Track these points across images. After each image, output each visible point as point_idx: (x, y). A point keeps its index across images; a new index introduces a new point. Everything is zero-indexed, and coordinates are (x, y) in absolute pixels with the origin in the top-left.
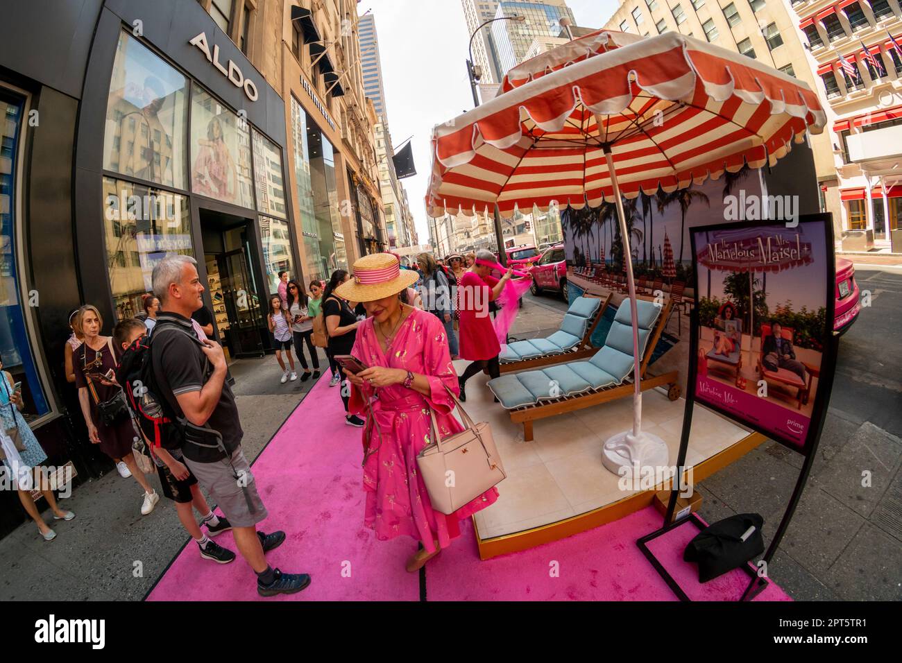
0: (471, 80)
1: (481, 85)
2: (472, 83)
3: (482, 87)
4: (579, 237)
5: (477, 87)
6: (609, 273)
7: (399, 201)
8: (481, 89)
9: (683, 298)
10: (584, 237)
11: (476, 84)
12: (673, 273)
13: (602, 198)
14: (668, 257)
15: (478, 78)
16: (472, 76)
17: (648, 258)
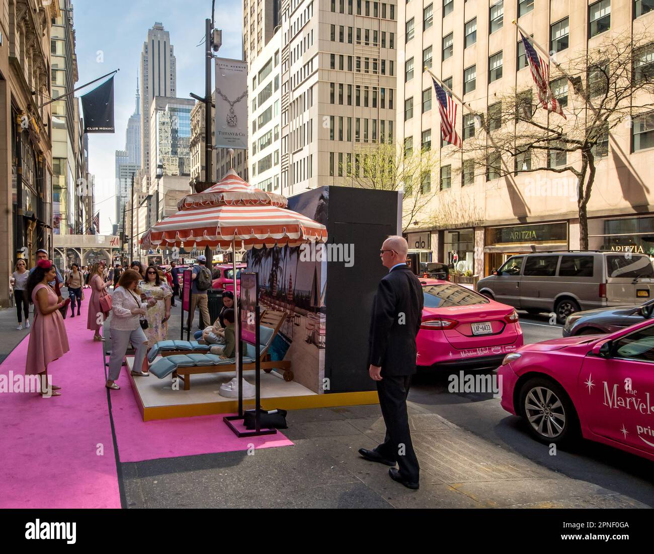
0: (208, 49)
1: (218, 59)
2: (207, 54)
3: (220, 63)
4: (255, 265)
5: (213, 61)
6: (266, 296)
7: (75, 154)
8: (217, 64)
9: (295, 313)
10: (257, 267)
11: (212, 56)
12: (291, 298)
13: (252, 245)
14: (291, 287)
15: (216, 48)
16: (209, 45)
17: (283, 287)
